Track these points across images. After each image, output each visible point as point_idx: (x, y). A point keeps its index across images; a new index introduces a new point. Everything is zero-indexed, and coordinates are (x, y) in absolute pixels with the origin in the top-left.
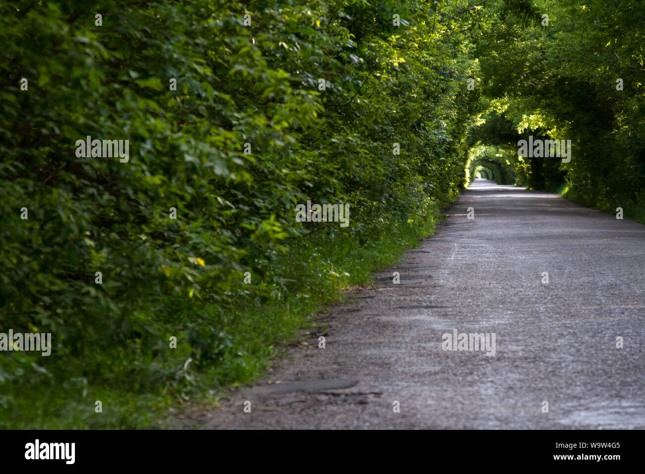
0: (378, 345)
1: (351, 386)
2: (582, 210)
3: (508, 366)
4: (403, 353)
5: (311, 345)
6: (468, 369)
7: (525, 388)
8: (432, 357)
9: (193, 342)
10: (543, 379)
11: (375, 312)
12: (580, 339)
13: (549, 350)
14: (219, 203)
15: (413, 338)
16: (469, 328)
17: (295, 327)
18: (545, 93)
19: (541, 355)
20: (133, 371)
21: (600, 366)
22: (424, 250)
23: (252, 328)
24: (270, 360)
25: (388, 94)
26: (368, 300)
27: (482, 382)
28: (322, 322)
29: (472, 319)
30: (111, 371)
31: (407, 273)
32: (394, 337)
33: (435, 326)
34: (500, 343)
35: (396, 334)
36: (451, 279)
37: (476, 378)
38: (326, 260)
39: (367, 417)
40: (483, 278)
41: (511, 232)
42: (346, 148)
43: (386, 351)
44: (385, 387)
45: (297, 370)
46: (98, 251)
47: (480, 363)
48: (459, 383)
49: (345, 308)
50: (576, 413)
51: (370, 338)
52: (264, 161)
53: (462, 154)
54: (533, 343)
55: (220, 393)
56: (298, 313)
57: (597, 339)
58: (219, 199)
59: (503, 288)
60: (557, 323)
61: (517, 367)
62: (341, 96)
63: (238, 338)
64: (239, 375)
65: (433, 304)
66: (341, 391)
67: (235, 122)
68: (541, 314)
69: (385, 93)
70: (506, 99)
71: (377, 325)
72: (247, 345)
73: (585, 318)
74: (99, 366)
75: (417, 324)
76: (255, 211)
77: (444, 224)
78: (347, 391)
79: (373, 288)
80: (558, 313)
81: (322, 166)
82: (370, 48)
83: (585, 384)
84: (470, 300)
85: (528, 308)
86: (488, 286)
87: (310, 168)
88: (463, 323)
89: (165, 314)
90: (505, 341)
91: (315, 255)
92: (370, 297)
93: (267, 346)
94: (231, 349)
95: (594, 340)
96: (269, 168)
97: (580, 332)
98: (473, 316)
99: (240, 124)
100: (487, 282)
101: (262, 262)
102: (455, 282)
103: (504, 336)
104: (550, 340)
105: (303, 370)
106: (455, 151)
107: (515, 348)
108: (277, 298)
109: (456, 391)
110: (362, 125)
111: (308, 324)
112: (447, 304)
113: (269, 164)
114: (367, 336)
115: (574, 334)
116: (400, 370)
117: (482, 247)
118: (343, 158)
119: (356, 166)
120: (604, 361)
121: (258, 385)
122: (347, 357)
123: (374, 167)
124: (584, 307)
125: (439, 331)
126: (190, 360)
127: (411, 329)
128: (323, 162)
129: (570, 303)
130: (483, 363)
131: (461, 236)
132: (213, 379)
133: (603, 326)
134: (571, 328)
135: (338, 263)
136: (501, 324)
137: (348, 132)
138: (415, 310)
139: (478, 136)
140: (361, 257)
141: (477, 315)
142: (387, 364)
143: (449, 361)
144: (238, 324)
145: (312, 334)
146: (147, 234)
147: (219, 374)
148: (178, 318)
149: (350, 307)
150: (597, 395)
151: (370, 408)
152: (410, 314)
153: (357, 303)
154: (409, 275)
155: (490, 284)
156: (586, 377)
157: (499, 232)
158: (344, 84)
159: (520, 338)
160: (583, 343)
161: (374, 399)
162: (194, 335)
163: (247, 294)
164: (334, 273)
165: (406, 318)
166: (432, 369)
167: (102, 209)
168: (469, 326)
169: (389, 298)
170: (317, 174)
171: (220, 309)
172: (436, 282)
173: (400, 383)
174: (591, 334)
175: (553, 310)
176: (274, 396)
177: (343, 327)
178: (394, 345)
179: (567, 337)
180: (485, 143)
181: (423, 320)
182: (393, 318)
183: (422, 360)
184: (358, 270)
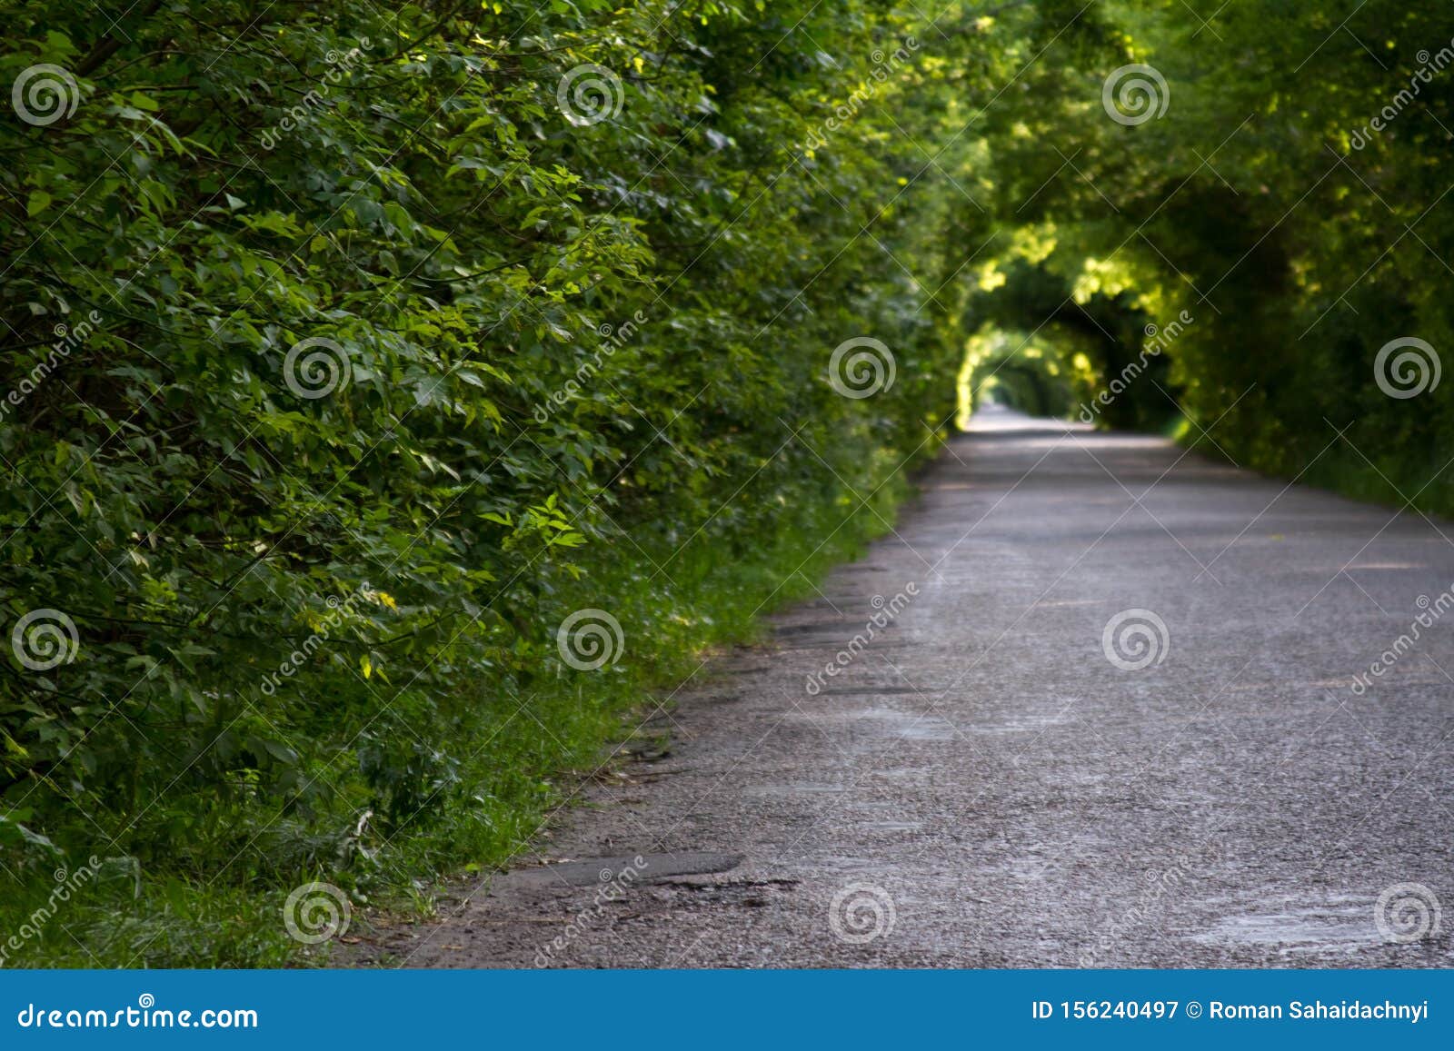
0: (783, 776)
1: (729, 867)
2: (1220, 471)
3: (1071, 818)
4: (838, 794)
5: (633, 777)
6: (985, 825)
7: (1112, 866)
8: (905, 801)
9: (374, 775)
10: (1152, 845)
11: (771, 703)
12: (1229, 756)
13: (1161, 782)
14: (425, 468)
15: (859, 759)
16: (983, 736)
17: (596, 738)
18: (1134, 213)
19: (1144, 792)
20: (242, 840)
21: (1276, 816)
22: (875, 564)
23: (502, 740)
24: (545, 811)
25: (792, 219)
26: (755, 677)
27: (1017, 855)
28: (656, 726)
29: (988, 715)
30: (193, 840)
31: (839, 617)
32: (817, 756)
33: (906, 733)
34: (1054, 767)
35: (821, 750)
36: (939, 629)
37: (1003, 844)
38: (660, 588)
39: (764, 935)
40: (1007, 625)
41: (1063, 523)
42: (703, 343)
43: (801, 789)
44: (802, 870)
45: (604, 835)
46: (157, 577)
47: (1011, 812)
48: (966, 857)
49: (705, 696)
50: (1229, 920)
51: (763, 761)
52: (520, 372)
53: (952, 351)
54: (1126, 766)
55: (438, 887)
56: (602, 709)
57: (1268, 755)
58: (426, 459)
59: (1053, 646)
60: (1177, 721)
61: (1092, 819)
62: (689, 225)
63: (472, 763)
64: (477, 848)
65: (900, 685)
66: (705, 878)
67: (456, 287)
68: (1140, 704)
69: (784, 218)
70: (1050, 227)
71: (778, 732)
72: (492, 779)
73: (1241, 711)
74: (165, 830)
75: (866, 728)
76: (504, 485)
77: (915, 506)
78: (719, 878)
79: (765, 650)
80: (1179, 700)
81: (650, 383)
82: (752, 118)
83: (1245, 856)
84: (980, 675)
85: (1111, 690)
86: (1020, 643)
87: (623, 388)
88: (968, 724)
89: (308, 713)
90: (1064, 762)
91: (636, 578)
92: (759, 670)
93: (538, 781)
94: (459, 787)
95: (1260, 759)
96: (531, 387)
97: (1230, 741)
98: (991, 710)
99: (469, 292)
100: (1018, 635)
101: (519, 596)
102: (948, 635)
103: (1061, 751)
104: (1163, 759)
105: (618, 833)
106: (937, 343)
107: (1085, 778)
108: (553, 675)
109: (960, 875)
110: (733, 287)
111: (622, 731)
112: (932, 684)
113: (532, 380)
114: (758, 758)
115: (1217, 745)
116: (834, 830)
117: (1003, 556)
118: (694, 364)
119: (725, 382)
120: (1285, 804)
121: (521, 867)
122: (716, 803)
123: (762, 383)
124: (1234, 687)
125: (915, 743)
126: (369, 814)
127: (853, 739)
128: (653, 374)
129: (1203, 676)
130: (1018, 812)
131: (955, 534)
132: (422, 856)
133: (1278, 726)
134: (1208, 732)
135: (686, 595)
136: (1054, 726)
137: (706, 305)
138: (862, 698)
139: (985, 311)
140: (735, 580)
141: (998, 708)
142: (804, 817)
143: (942, 808)
144: (470, 733)
145: (634, 754)
146: (267, 538)
147: (432, 844)
148: (336, 723)
149: (716, 692)
150: (1273, 880)
151: (772, 915)
152: (850, 706)
153: (731, 683)
154: (843, 620)
155: (1024, 638)
156: (1246, 840)
157: (1039, 524)
158: (696, 200)
159: (1096, 755)
160: (1238, 765)
161: (779, 895)
162: (377, 758)
163: (486, 667)
164: (678, 618)
165: (843, 715)
166: (906, 827)
167: (165, 483)
168: (982, 731)
169: (802, 673)
170: (638, 402)
171: (430, 701)
172: (905, 634)
173: (836, 859)
174: (1252, 745)
175: (1166, 692)
176: (557, 891)
177: (702, 736)
178: (819, 775)
179: (1201, 753)
180: (1002, 324)
181: (880, 720)
182: (811, 717)
183: (882, 808)
184: (730, 612)
